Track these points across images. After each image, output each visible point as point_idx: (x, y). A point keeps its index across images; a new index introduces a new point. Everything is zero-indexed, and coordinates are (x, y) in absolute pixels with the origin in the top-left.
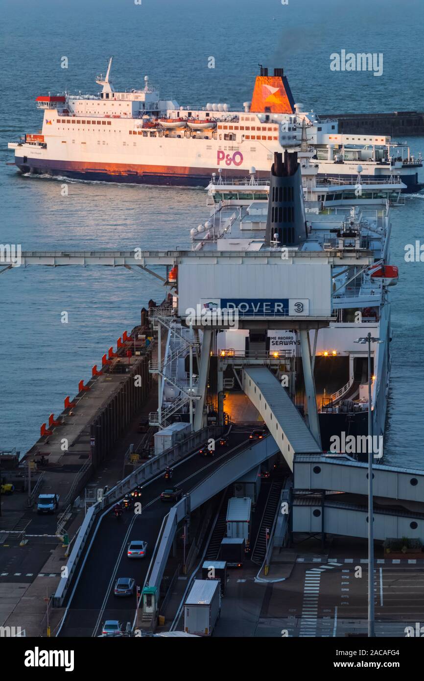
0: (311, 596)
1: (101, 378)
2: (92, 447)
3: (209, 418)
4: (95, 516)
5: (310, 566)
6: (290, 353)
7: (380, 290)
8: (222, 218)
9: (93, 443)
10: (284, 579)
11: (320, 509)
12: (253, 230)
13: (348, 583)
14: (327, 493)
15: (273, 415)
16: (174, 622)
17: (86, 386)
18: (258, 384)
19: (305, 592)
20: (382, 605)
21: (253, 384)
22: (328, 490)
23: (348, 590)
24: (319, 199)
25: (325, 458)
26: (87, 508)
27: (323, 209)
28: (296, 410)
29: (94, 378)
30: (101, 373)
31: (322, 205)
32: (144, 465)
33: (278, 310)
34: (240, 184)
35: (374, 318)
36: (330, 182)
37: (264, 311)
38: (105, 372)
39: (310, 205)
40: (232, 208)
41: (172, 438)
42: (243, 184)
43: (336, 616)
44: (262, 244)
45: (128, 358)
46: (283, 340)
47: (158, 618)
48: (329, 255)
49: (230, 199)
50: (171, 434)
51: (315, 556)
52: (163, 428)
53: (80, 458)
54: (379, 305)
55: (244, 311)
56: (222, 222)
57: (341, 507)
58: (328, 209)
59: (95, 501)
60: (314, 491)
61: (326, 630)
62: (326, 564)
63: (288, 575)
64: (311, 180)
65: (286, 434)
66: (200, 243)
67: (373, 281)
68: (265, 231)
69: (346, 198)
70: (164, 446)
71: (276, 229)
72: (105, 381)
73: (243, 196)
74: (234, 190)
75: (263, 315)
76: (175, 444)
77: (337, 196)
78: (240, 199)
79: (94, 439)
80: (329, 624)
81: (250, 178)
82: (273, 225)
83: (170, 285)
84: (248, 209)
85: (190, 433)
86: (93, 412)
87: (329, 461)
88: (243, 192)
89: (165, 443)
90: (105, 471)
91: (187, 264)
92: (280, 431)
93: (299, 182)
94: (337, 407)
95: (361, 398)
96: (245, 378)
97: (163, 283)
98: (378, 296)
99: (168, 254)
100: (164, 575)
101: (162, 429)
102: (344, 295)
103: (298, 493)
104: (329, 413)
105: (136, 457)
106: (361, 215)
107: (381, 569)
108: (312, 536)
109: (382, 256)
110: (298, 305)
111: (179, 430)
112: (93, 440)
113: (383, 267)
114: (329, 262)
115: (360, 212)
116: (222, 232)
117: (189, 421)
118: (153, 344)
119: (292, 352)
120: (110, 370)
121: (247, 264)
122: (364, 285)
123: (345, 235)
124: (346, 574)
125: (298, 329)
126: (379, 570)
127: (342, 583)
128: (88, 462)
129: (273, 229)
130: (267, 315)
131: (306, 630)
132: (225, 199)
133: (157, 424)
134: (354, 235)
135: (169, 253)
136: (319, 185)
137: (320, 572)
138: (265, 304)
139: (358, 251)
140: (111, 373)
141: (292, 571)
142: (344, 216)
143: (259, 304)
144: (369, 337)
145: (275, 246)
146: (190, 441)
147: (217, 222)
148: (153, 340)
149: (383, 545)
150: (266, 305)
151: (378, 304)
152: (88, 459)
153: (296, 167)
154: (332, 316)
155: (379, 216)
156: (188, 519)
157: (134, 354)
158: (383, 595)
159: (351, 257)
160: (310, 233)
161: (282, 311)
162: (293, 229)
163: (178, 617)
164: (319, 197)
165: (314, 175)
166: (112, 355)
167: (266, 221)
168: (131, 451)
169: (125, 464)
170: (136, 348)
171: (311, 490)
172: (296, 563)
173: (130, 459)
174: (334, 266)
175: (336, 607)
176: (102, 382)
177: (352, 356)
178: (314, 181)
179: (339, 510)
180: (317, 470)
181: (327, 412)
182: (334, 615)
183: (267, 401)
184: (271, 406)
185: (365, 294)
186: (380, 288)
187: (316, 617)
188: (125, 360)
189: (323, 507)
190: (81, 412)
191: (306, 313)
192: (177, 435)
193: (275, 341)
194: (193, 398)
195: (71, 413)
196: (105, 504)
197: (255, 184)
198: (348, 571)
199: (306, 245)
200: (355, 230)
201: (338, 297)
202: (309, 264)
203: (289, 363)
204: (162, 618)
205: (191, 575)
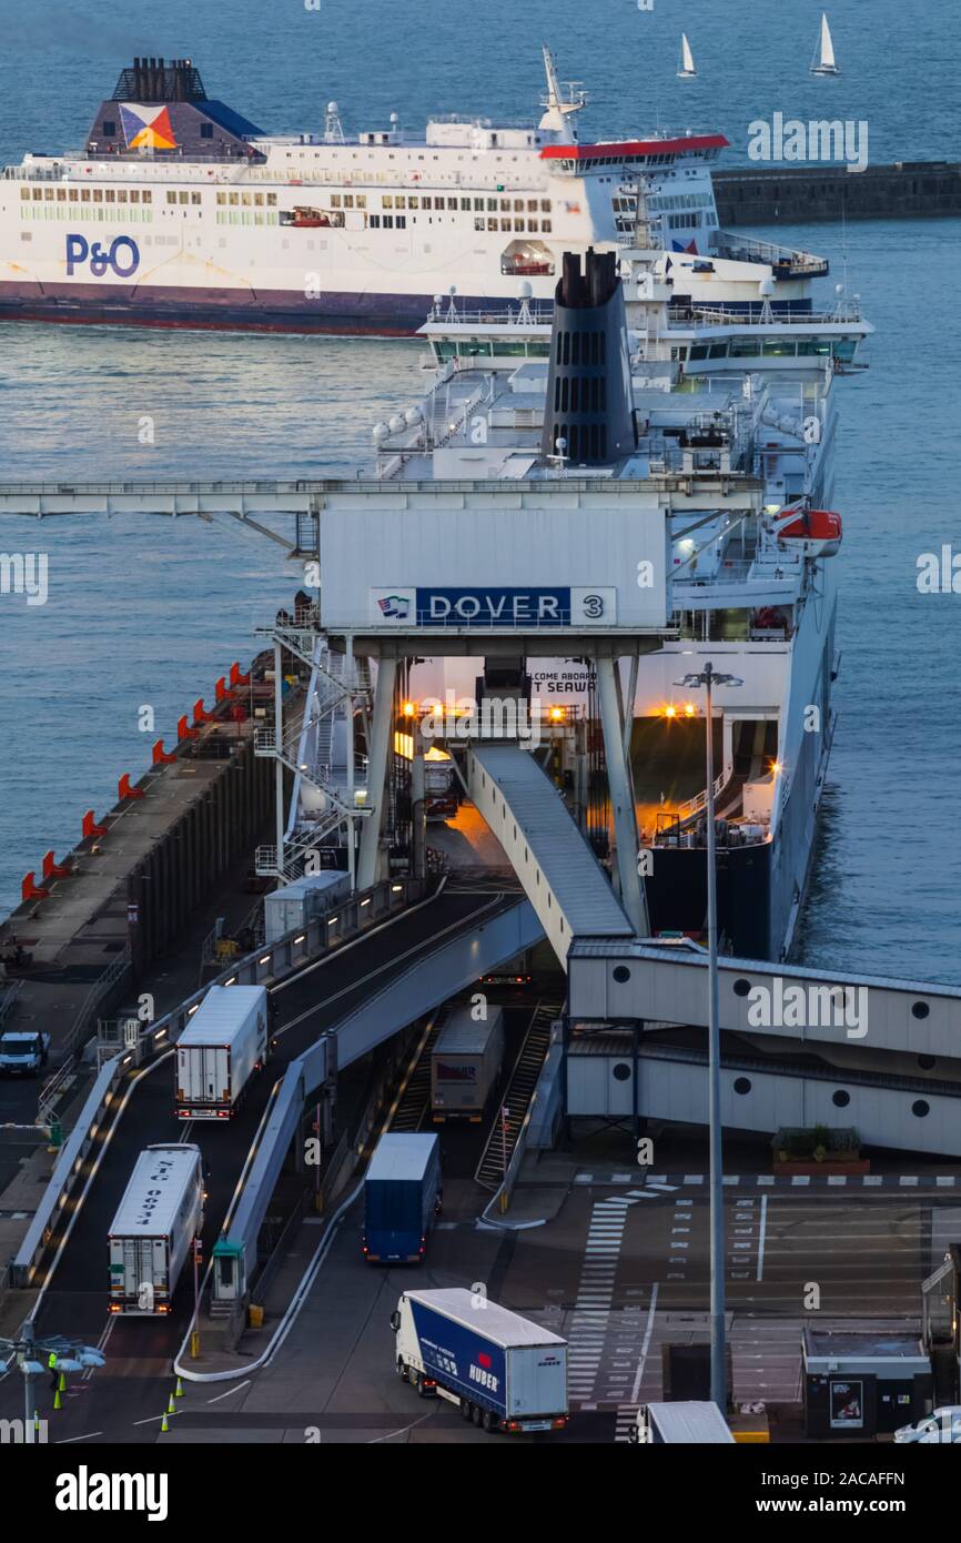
0: (600, 1259)
1: (171, 770)
2: (131, 925)
3: (392, 861)
4: (119, 1080)
5: (604, 1191)
6: (575, 713)
7: (798, 568)
8: (450, 399)
9: (133, 917)
10: (543, 1222)
11: (629, 1062)
12: (517, 427)
13: (687, 1230)
14: (647, 1027)
15: (530, 852)
16: (285, 1319)
17: (136, 787)
18: (499, 782)
19: (588, 1250)
20: (759, 1279)
21: (490, 783)
22: (649, 1021)
23: (686, 1245)
24: (673, 356)
25: (640, 947)
26: (102, 1063)
27: (680, 381)
28: (581, 839)
29: (155, 769)
30: (172, 758)
31: (681, 369)
32: (236, 965)
33: (547, 613)
34: (495, 322)
35: (780, 633)
36: (700, 317)
37: (516, 615)
38: (183, 756)
39: (652, 369)
40: (473, 375)
41: (305, 906)
42: (504, 322)
43: (653, 1305)
44: (532, 461)
45: (236, 724)
46: (573, 681)
47: (248, 1312)
48: (663, 488)
49: (474, 354)
50: (302, 896)
51: (618, 1168)
52: (287, 881)
53: (106, 950)
54: (794, 602)
55: (468, 616)
56: (451, 408)
57: (676, 1057)
58: (690, 381)
59: (120, 1048)
60: (616, 1022)
61: (627, 1337)
62: (642, 1188)
63: (552, 1213)
64: (656, 312)
65: (556, 895)
66: (397, 458)
67: (783, 547)
68: (541, 432)
69: (737, 354)
70: (286, 923)
71: (564, 427)
72: (181, 776)
73: (503, 349)
74: (483, 336)
75: (512, 624)
76: (311, 918)
77: (718, 350)
78: (496, 354)
79: (135, 907)
80: (636, 1324)
81: (520, 308)
82: (559, 418)
83: (303, 557)
84: (510, 380)
85: (348, 894)
86: (146, 845)
87: (649, 953)
88: (502, 340)
89: (289, 917)
90: (160, 980)
91: (338, 511)
92: (545, 886)
93: (619, 321)
94: (690, 833)
95: (747, 814)
96: (473, 771)
97: (288, 551)
98: (792, 581)
99: (299, 486)
100: (268, 1214)
101: (285, 884)
102: (714, 578)
103: (579, 1027)
104: (670, 847)
105: (228, 947)
106: (766, 394)
107: (764, 1198)
108: (612, 1125)
109: (807, 489)
110: (591, 601)
111: (319, 887)
112: (133, 910)
113: (806, 514)
114: (660, 504)
115: (764, 387)
116: (445, 432)
117: (344, 867)
118: (296, 691)
119: (580, 709)
120: (194, 751)
121: (476, 510)
122: (762, 556)
123: (698, 442)
124: (684, 1210)
125: (591, 655)
126: (761, 1199)
127: (674, 1231)
128: (121, 959)
129: (557, 426)
130: (521, 623)
131: (584, 1336)
132: (462, 354)
133: (273, 873)
134: (717, 442)
135: (301, 485)
136: (673, 325)
137: (626, 1206)
138: (516, 599)
139: (725, 478)
140: (196, 757)
141: (564, 1202)
142: (726, 397)
143: (503, 599)
144: (709, 672)
145: (557, 467)
146: (346, 911)
147: (439, 408)
148: (298, 682)
149: (773, 1143)
150: (520, 602)
151: (791, 600)
152: (121, 953)
153: (612, 284)
154: (670, 625)
155: (806, 396)
156: (333, 1088)
157: (250, 714)
158: (765, 1256)
159: (711, 492)
160: (644, 436)
161: (555, 615)
162: (603, 427)
163: (294, 1310)
164: (674, 351)
165: (662, 302)
166: (202, 718)
167: (544, 409)
168: (218, 934)
169: (203, 963)
170: (255, 701)
171: (610, 1020)
172: (574, 1187)
173: (215, 953)
174: (673, 511)
175: (656, 1286)
176: (172, 778)
177: (729, 719)
178: (664, 313)
179: (671, 1065)
180: (622, 975)
181: (667, 845)
182: (650, 1303)
183: (518, 820)
184: (525, 830)
185: (762, 578)
186: (797, 562)
187: (607, 1306)
188: (229, 729)
189: (636, 1058)
190: (119, 846)
191: (609, 618)
192: (316, 897)
193: (555, 682)
194: (357, 813)
195: (95, 847)
196: (143, 1054)
197: (530, 321)
198: (689, 1203)
199: (632, 463)
200: (720, 431)
201: (699, 584)
202: (616, 507)
203: (573, 735)
204: (257, 1310)
205: (334, 1213)
